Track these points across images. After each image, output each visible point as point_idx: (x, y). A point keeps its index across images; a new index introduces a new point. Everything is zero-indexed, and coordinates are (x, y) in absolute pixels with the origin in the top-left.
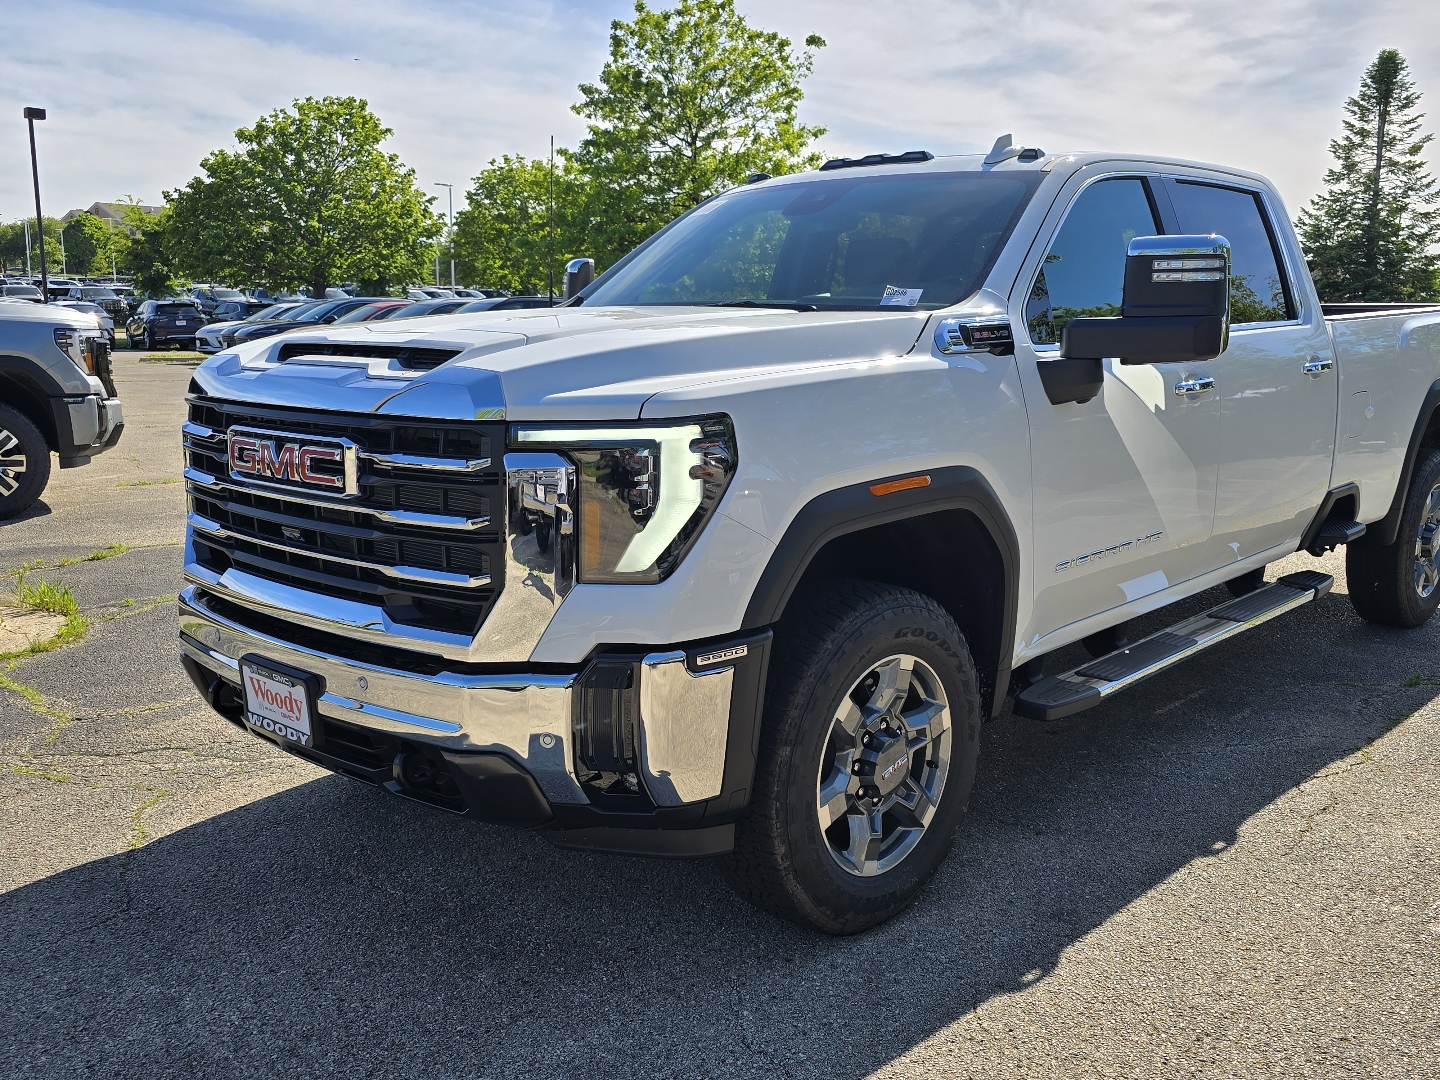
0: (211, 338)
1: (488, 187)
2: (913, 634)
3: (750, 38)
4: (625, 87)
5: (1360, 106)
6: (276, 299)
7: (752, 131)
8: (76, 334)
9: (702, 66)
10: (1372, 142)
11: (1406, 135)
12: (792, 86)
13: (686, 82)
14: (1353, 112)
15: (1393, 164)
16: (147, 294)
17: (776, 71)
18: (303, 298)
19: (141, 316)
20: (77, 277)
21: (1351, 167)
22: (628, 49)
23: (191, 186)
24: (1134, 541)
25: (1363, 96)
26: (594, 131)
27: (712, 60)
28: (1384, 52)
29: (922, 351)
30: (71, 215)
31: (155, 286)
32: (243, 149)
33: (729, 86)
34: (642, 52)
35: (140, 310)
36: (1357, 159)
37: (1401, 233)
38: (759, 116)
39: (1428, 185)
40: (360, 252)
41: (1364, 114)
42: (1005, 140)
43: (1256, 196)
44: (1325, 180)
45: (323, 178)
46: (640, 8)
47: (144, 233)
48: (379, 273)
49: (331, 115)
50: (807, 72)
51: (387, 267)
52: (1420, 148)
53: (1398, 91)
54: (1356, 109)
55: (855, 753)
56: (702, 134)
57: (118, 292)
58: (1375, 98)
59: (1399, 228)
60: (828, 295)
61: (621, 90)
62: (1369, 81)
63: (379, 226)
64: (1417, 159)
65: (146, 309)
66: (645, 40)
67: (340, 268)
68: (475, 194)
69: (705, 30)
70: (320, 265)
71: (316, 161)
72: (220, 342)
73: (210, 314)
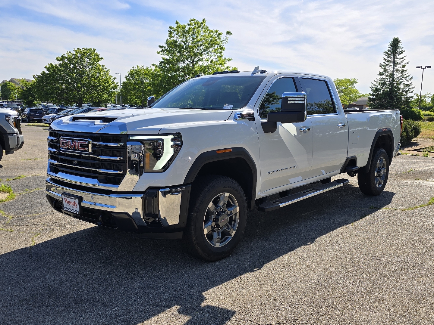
0: (47, 119)
1: (132, 75)
2: (228, 187)
3: (210, 32)
4: (172, 46)
5: (388, 53)
6: (66, 108)
7: (210, 59)
8: (11, 117)
9: (195, 40)
10: (392, 64)
11: (401, 62)
12: (222, 46)
13: (191, 45)
14: (386, 55)
15: (398, 70)
16: (27, 106)
17: (217, 42)
18: (75, 107)
19: (26, 113)
20: (5, 101)
21: (385, 71)
22: (173, 35)
23: (41, 74)
24: (289, 168)
25: (389, 51)
26: (163, 59)
27: (199, 39)
28: (394, 38)
29: (231, 119)
30: (3, 82)
31: (30, 104)
32: (57, 63)
33: (203, 46)
34: (178, 36)
35: (25, 111)
36: (387, 69)
37: (400, 90)
38: (212, 55)
39: (408, 76)
40: (93, 94)
41: (389, 55)
42: (257, 68)
43: (326, 82)
44: (378, 75)
45: (82, 72)
46: (177, 23)
47: (27, 88)
48: (98, 100)
49: (84, 53)
50: (226, 42)
51: (101, 98)
52: (405, 66)
53: (399, 49)
54: (387, 54)
55: (213, 216)
56: (195, 60)
57: (18, 105)
58: (392, 51)
59: (400, 89)
60: (212, 106)
61: (171, 47)
62: (390, 46)
63: (99, 86)
64: (405, 69)
65: (27, 111)
66: (179, 32)
67: (87, 98)
68: (127, 77)
69: (196, 30)
70: (81, 98)
71: (80, 67)
72: (50, 120)
73: (47, 112)
